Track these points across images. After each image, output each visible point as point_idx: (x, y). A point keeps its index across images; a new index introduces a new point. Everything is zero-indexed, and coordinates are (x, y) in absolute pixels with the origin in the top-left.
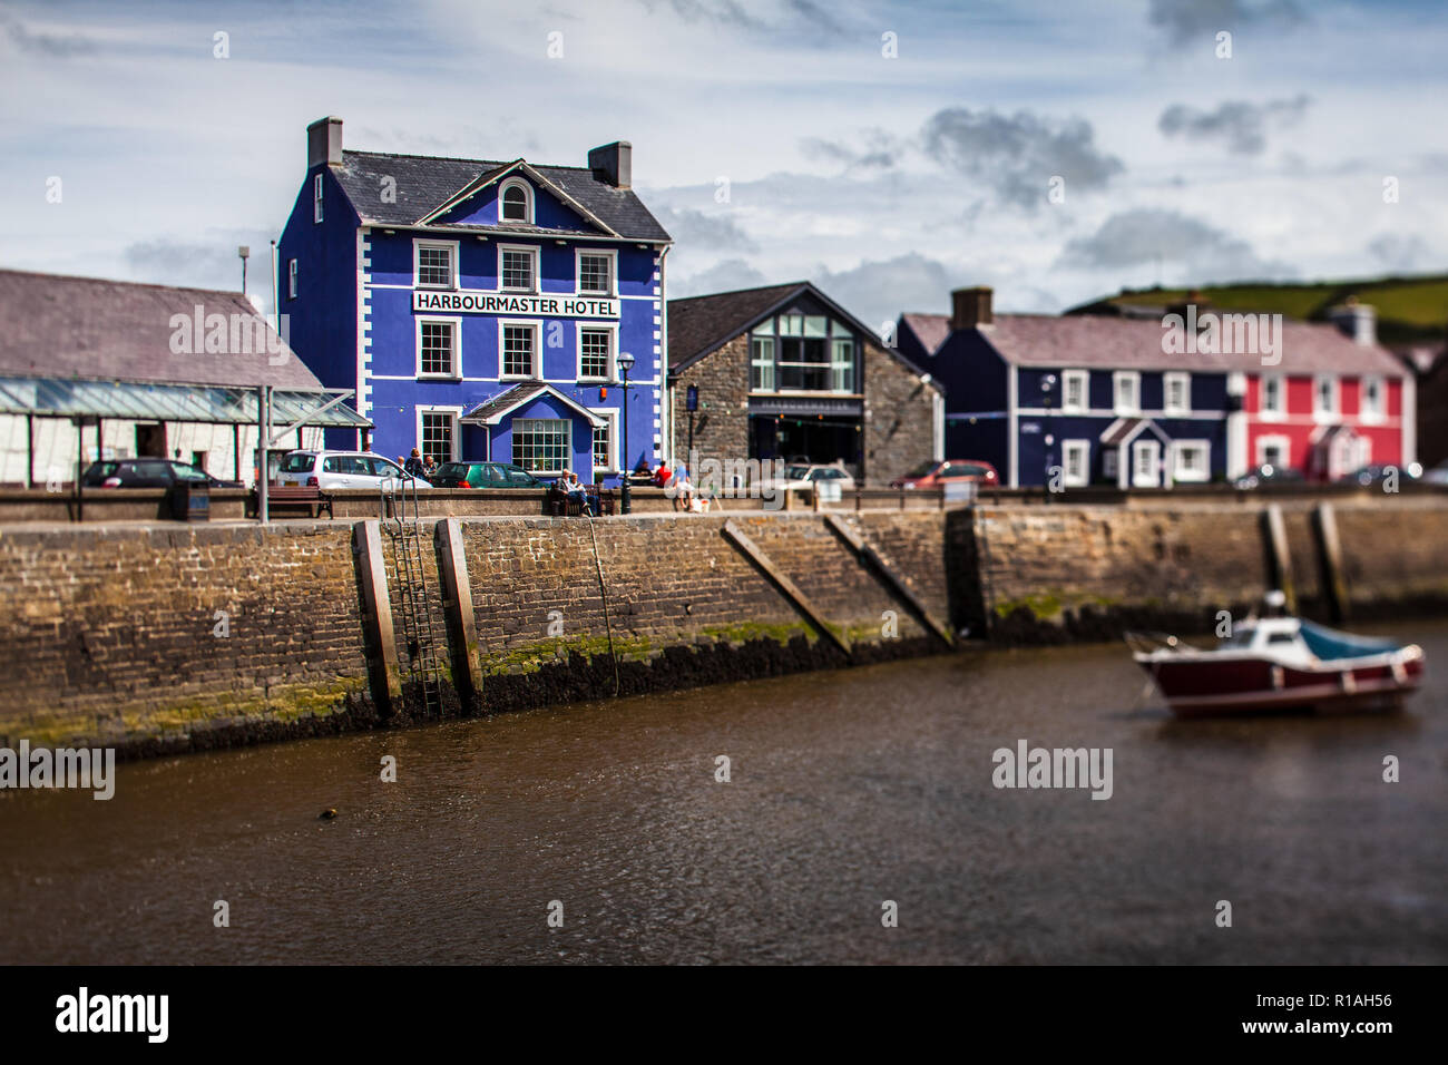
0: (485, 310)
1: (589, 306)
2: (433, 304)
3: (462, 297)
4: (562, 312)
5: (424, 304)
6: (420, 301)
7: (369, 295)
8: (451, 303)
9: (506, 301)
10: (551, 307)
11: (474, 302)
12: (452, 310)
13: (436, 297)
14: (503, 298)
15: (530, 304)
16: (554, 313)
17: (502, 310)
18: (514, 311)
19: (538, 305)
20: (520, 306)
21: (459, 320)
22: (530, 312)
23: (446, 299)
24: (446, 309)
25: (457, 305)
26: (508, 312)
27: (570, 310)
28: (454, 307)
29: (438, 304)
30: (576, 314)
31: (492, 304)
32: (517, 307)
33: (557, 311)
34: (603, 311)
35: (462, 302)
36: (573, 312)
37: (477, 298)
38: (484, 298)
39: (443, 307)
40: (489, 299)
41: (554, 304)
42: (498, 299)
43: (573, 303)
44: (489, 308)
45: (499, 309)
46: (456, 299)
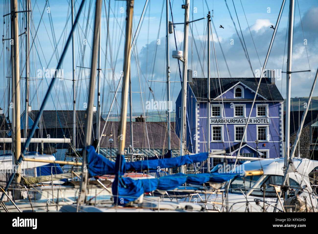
0: (231, 123)
1: (261, 121)
2: (216, 122)
3: (224, 119)
4: (253, 123)
5: (213, 122)
7: (199, 120)
8: (221, 121)
9: (237, 120)
13: (216, 120)
14: (236, 120)
15: (244, 121)
16: (251, 123)
17: (236, 123)
18: (239, 123)
19: (246, 121)
20: (241, 121)
21: (223, 126)
22: (244, 123)
23: (219, 120)
24: (220, 123)
26: (238, 123)
27: (255, 122)
28: (222, 123)
29: (217, 122)
30: (257, 123)
32: (240, 122)
33: (252, 122)
34: (265, 122)
35: (224, 121)
36: (256, 122)
37: (228, 120)
38: (230, 120)
39: (219, 123)
40: (232, 120)
41: (251, 120)
42: (235, 120)
43: (256, 120)
44: (232, 123)
45: (235, 123)
46: (222, 120)
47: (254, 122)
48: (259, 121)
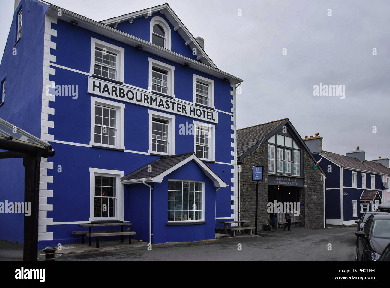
0: (142, 103)
1: (203, 112)
2: (104, 90)
3: (126, 90)
4: (188, 114)
5: (97, 89)
6: (94, 86)
7: (53, 72)
8: (118, 92)
9: (156, 99)
10: (183, 109)
11: (135, 96)
12: (118, 98)
13: (106, 86)
14: (154, 97)
15: (171, 104)
16: (184, 114)
17: (154, 105)
18: (161, 108)
19: (175, 105)
20: (165, 105)
21: (123, 106)
22: (170, 110)
23: (114, 89)
24: (114, 97)
25: (122, 95)
26: (157, 108)
27: (192, 113)
28: (120, 96)
29: (108, 91)
30: (196, 117)
31: (147, 99)
32: (163, 105)
33: (186, 113)
34: (209, 117)
35: (125, 93)
36: (194, 115)
37: (136, 93)
38: (141, 94)
39: (112, 95)
40: (145, 95)
41: (184, 107)
42: (151, 97)
43: (194, 108)
44: (145, 102)
45: (151, 104)
46: (122, 91)
47: (190, 114)
48: (199, 112)
